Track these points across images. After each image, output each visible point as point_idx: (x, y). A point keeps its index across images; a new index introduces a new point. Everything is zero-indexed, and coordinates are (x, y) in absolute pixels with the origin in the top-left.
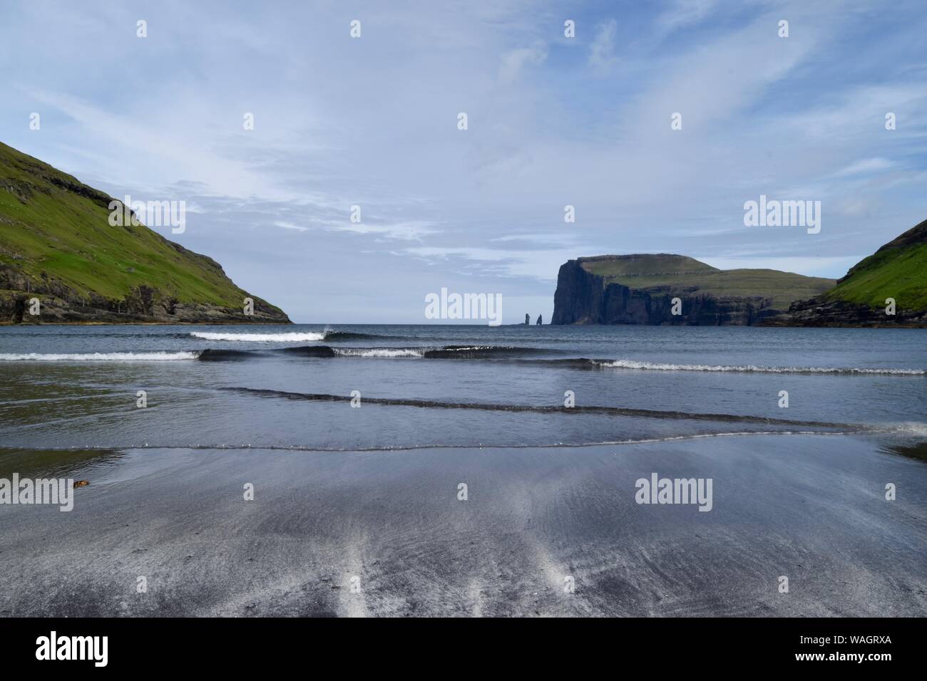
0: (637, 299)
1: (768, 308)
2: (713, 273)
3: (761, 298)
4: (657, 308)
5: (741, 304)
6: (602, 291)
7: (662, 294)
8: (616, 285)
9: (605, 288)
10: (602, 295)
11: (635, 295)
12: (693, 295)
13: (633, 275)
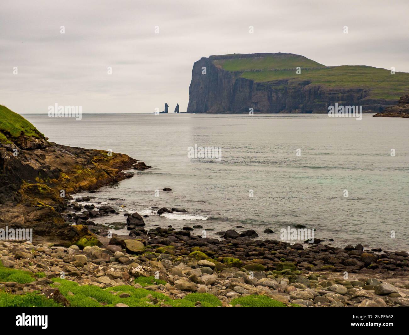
0: (261, 91)
1: (367, 98)
2: (321, 69)
3: (361, 90)
4: (277, 98)
5: (345, 95)
6: (231, 84)
7: (281, 87)
8: (242, 79)
9: (234, 82)
10: (231, 87)
11: (259, 88)
12: (307, 87)
13: (257, 71)
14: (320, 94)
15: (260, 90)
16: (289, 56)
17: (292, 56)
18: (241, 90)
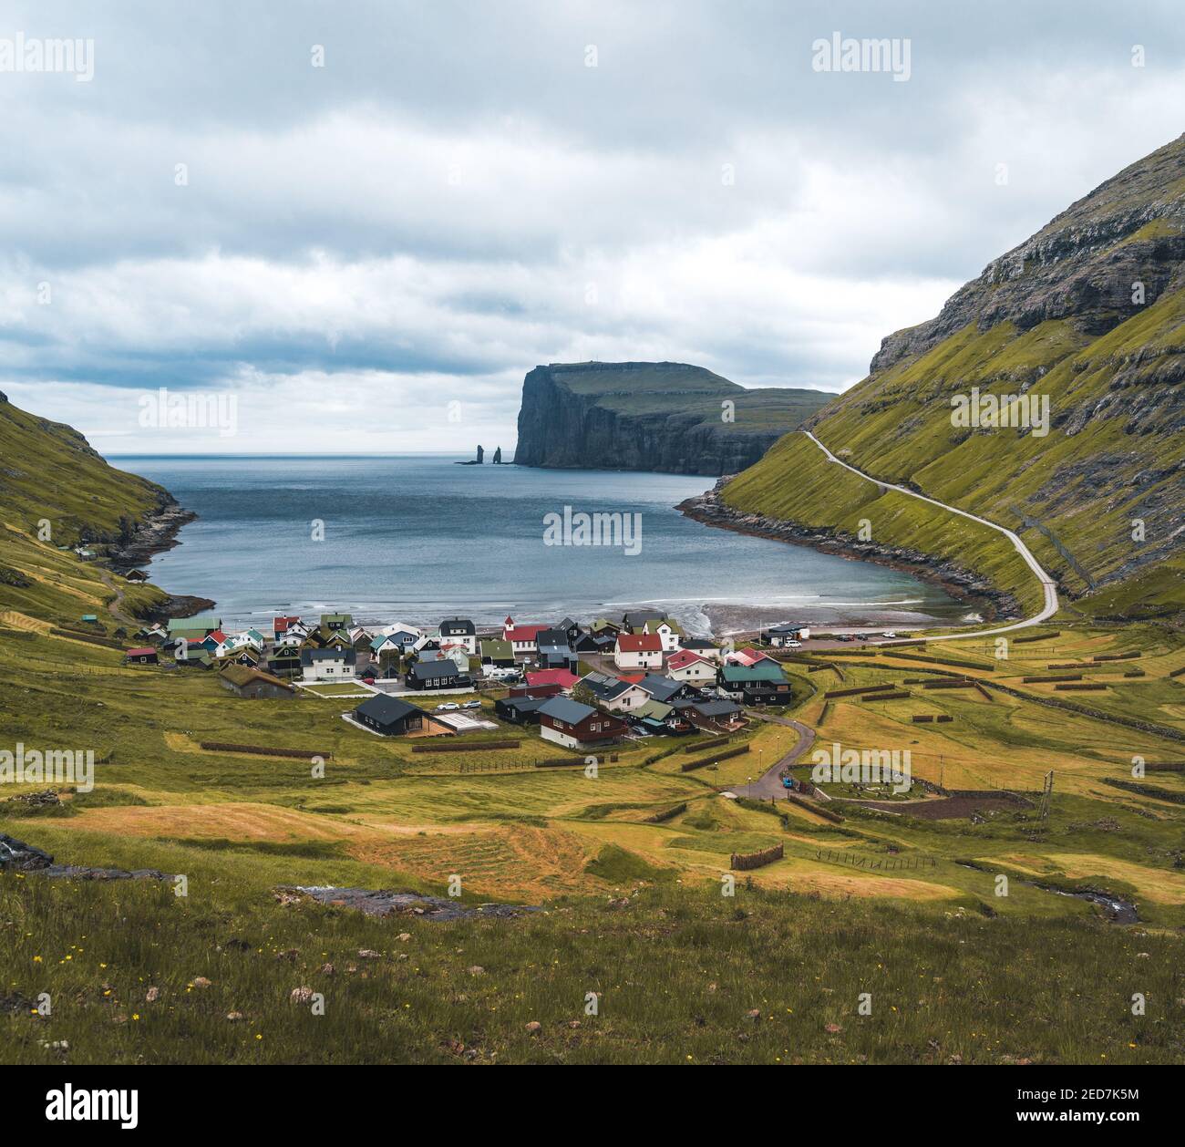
0: (627, 432)
4: (651, 444)
6: (581, 418)
7: (657, 426)
8: (600, 409)
9: (585, 413)
10: (582, 423)
11: (624, 426)
12: (693, 430)
13: (623, 395)
14: (710, 444)
15: (625, 429)
16: (682, 368)
17: (687, 368)
18: (596, 427)
